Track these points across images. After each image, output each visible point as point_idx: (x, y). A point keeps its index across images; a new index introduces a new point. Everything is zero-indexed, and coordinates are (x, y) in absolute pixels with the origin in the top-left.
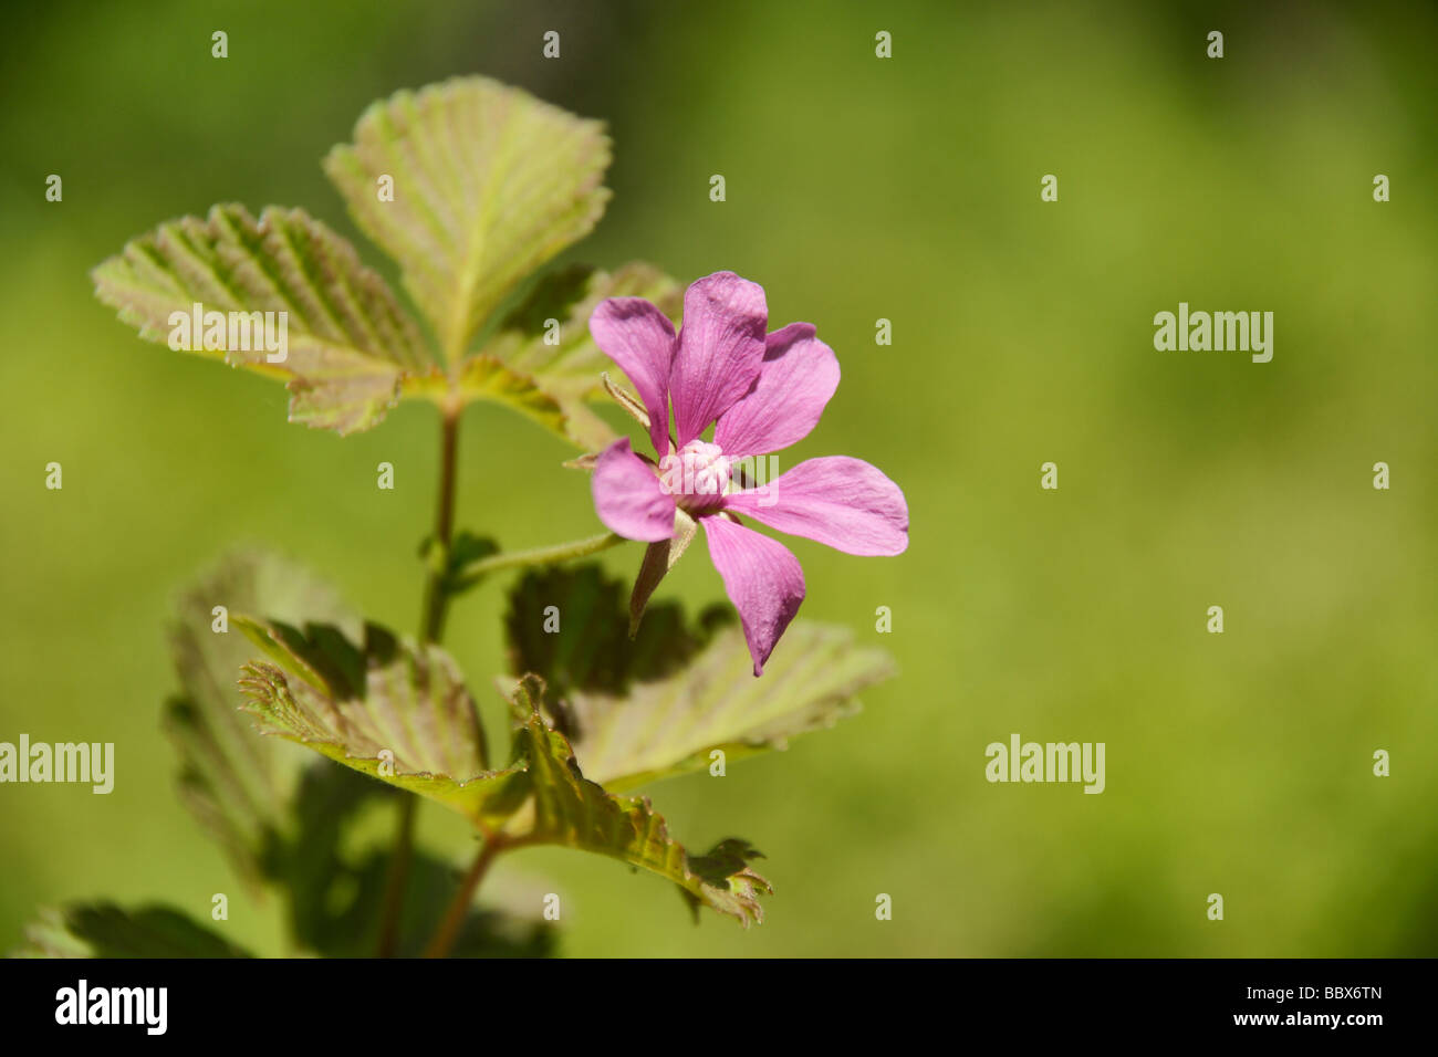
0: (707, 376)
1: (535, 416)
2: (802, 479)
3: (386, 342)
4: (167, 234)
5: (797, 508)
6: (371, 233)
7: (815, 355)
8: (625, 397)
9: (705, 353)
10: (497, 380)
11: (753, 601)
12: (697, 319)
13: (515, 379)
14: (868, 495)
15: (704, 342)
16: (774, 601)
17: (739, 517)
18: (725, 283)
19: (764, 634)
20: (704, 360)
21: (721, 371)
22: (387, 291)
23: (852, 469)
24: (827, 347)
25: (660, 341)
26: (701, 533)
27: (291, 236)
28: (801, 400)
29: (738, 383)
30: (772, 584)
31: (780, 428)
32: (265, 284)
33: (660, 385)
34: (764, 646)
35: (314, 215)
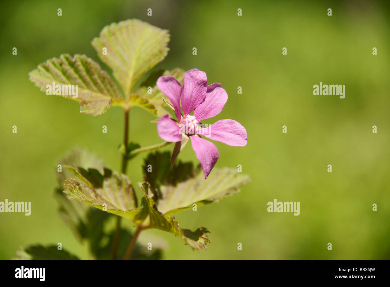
0: (191, 98)
1: (148, 110)
2: (218, 125)
3: (108, 91)
4: (49, 63)
5: (216, 133)
6: (104, 61)
7: (221, 92)
8: (169, 104)
9: (190, 91)
10: (138, 100)
11: (204, 158)
12: (188, 82)
13: (143, 100)
14: (236, 130)
15: (190, 89)
16: (210, 158)
17: (201, 136)
18: (195, 72)
19: (208, 168)
20: (190, 93)
21: (195, 96)
22: (109, 77)
23: (232, 123)
24: (224, 90)
25: (177, 88)
26: (190, 140)
27: (82, 62)
28: (217, 104)
29: (200, 99)
30: (209, 154)
31: (212, 111)
32: (76, 76)
33: (177, 100)
34: (208, 171)
35: (89, 56)
